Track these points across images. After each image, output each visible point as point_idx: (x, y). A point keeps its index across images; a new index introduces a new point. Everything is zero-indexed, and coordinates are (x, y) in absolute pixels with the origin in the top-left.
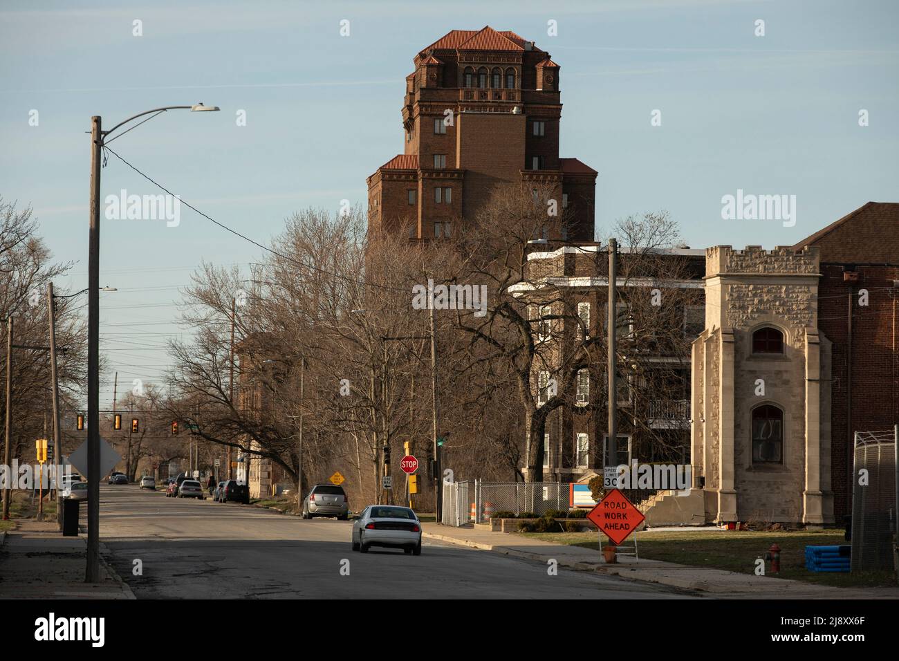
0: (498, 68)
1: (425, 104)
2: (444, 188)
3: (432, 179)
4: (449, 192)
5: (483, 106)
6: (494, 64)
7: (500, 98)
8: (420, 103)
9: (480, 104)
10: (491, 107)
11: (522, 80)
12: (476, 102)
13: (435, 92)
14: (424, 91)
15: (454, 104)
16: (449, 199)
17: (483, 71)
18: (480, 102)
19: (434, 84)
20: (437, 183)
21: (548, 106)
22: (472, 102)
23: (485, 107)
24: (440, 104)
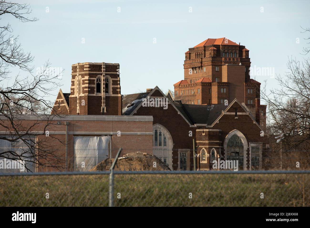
0: (232, 51)
1: (213, 62)
2: (223, 88)
3: (220, 85)
4: (225, 89)
5: (230, 62)
6: (231, 49)
7: (234, 60)
8: (212, 62)
9: (229, 62)
10: (232, 63)
11: (239, 55)
12: (228, 61)
13: (216, 58)
14: (213, 58)
15: (221, 62)
16: (225, 91)
17: (228, 52)
18: (229, 61)
19: (215, 56)
20: (222, 87)
21: (247, 63)
22: (227, 61)
23: (231, 63)
24: (218, 62)
